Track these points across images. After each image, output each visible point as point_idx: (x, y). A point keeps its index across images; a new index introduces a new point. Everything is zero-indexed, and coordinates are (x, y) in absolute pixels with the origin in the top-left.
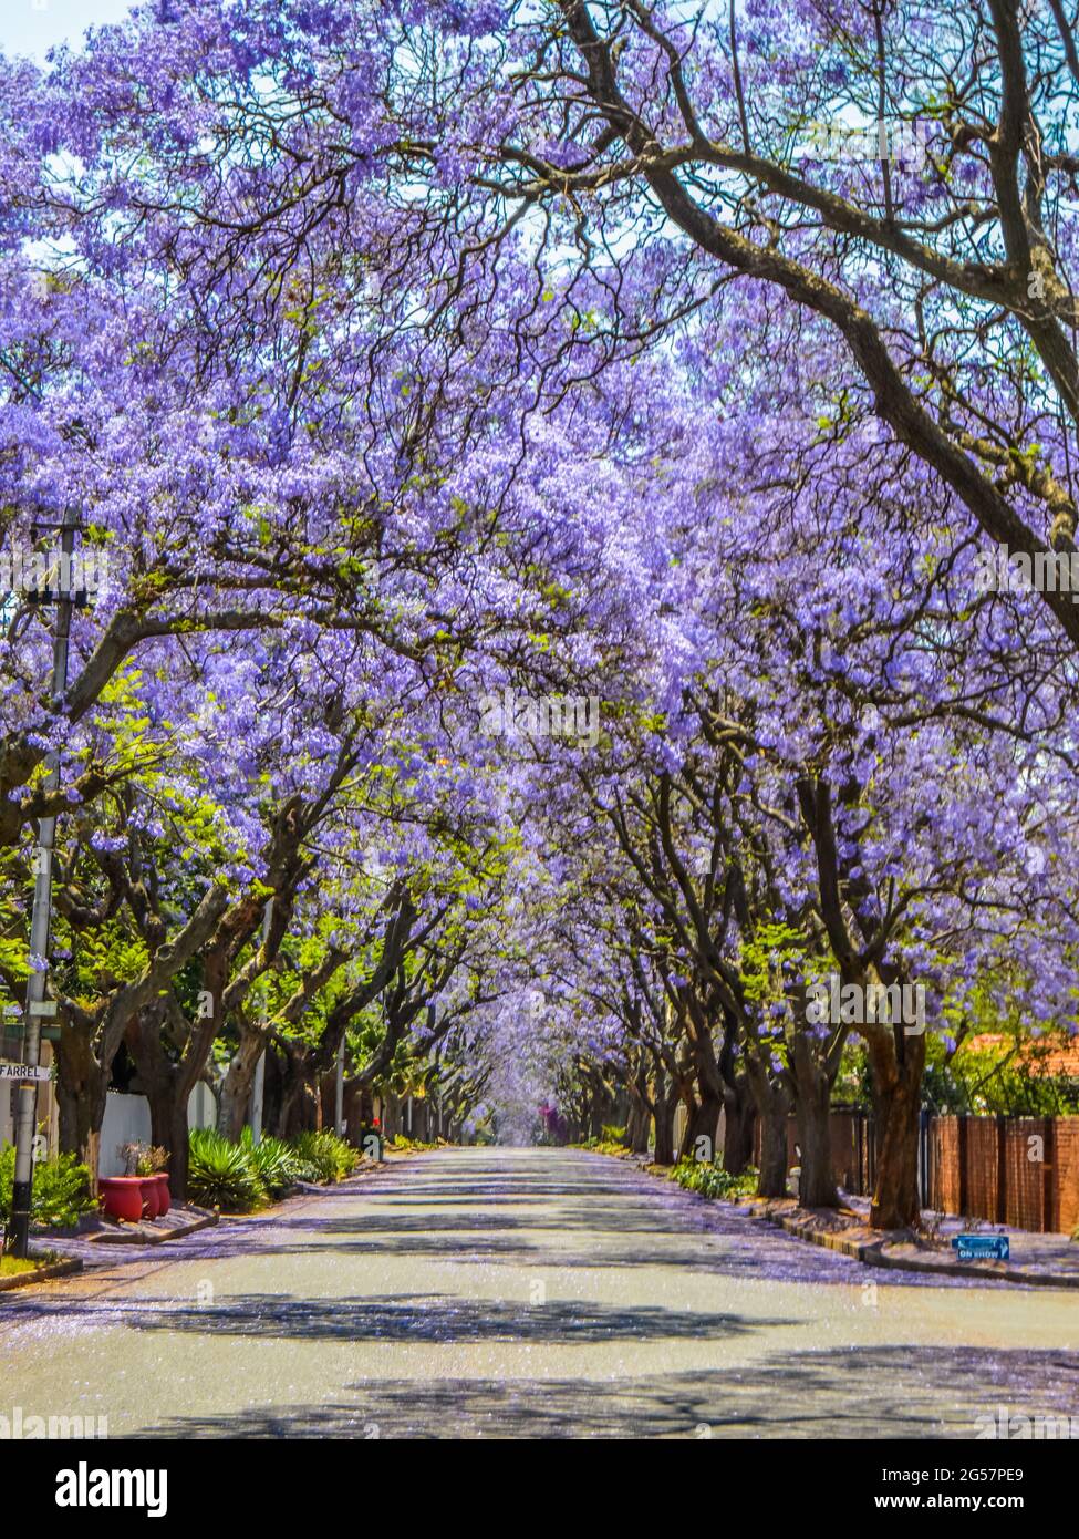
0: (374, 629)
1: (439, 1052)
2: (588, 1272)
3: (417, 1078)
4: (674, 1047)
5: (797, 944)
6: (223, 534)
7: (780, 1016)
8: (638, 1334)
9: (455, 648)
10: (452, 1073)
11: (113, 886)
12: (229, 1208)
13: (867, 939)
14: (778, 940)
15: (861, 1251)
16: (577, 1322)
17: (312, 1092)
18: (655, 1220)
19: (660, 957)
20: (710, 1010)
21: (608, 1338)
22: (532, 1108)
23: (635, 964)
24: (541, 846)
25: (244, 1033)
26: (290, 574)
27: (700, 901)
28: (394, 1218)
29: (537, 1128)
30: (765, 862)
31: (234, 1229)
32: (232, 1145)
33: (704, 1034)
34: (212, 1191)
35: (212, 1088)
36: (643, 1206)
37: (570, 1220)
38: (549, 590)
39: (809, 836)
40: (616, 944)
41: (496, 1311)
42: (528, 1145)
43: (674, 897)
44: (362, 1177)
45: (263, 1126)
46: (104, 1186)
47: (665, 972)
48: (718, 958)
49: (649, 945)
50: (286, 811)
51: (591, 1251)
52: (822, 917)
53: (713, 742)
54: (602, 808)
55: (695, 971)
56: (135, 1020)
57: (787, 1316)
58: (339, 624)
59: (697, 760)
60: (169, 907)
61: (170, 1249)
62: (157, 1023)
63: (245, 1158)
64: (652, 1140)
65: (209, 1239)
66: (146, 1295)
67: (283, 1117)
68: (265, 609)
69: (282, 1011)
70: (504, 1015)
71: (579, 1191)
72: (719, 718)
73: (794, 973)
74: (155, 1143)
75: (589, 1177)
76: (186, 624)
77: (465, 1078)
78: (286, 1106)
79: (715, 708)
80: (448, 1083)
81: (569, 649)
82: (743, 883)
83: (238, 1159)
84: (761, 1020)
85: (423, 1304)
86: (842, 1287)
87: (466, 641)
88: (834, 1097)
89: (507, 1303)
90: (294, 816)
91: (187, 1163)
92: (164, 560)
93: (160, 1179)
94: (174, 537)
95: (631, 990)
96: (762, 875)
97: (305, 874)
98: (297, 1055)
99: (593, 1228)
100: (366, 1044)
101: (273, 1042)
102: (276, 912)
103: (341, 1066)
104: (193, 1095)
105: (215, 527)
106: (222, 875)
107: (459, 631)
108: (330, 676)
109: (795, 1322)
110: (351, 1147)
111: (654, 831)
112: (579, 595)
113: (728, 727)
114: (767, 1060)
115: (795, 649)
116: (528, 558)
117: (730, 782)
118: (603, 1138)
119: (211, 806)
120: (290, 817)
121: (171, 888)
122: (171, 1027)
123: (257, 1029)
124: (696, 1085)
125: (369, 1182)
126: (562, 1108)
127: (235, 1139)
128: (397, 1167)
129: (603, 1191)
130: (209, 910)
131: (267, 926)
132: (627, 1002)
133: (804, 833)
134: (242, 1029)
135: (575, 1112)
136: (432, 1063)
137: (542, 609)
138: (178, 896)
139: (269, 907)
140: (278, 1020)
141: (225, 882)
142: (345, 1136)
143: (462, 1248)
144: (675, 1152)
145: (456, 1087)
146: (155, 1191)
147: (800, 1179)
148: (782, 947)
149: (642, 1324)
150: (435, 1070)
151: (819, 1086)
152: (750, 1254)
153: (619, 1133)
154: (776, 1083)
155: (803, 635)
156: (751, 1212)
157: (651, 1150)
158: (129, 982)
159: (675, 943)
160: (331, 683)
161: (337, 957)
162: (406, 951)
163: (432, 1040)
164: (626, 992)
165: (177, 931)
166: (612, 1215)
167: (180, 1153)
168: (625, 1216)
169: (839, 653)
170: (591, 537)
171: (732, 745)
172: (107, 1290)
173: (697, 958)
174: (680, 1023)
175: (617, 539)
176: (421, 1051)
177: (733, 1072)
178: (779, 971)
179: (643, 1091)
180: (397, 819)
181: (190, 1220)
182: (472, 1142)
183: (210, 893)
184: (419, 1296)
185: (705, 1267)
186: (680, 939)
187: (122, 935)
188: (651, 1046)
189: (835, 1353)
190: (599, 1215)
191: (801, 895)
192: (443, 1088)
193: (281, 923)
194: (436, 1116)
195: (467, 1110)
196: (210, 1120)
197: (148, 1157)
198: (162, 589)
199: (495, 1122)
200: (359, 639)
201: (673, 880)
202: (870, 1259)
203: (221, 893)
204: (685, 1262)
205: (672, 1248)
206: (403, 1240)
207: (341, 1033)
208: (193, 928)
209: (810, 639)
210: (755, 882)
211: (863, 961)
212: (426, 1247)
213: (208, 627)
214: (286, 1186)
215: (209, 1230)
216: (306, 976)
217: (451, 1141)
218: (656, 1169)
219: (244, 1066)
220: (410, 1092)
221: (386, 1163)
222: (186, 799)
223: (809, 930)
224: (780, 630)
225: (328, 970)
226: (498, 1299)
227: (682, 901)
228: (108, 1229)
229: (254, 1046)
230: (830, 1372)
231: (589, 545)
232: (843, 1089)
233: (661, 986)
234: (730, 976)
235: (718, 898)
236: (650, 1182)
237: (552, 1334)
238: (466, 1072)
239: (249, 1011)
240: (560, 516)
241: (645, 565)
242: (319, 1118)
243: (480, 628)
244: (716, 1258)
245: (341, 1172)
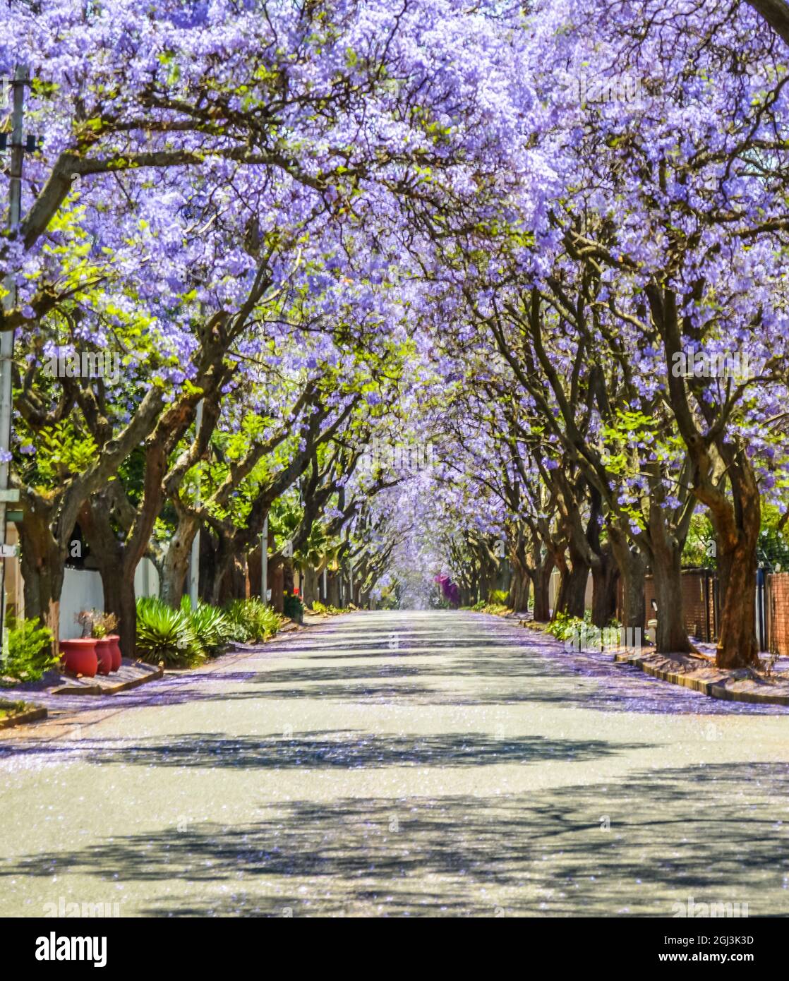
0: (284, 164)
1: (348, 530)
2: (477, 709)
3: (330, 553)
4: (549, 519)
5: (650, 428)
6: (151, 85)
7: (637, 488)
8: (519, 758)
9: (353, 179)
10: (361, 548)
11: (67, 393)
12: (171, 664)
13: (710, 424)
14: (635, 426)
15: (709, 687)
16: (468, 750)
17: (243, 567)
18: (535, 666)
19: (533, 444)
20: (579, 489)
21: (492, 762)
22: (429, 577)
23: (514, 451)
24: (431, 351)
25: (181, 516)
26: (209, 117)
27: (568, 395)
28: (313, 669)
29: (434, 594)
30: (621, 360)
31: (176, 681)
32: (173, 610)
33: (573, 509)
34: (157, 650)
35: (155, 563)
36: (523, 656)
37: (461, 667)
38: (431, 128)
39: (659, 337)
40: (497, 435)
41: (399, 742)
42: (426, 609)
43: (546, 393)
44: (285, 637)
45: (200, 595)
46: (64, 647)
47: (539, 457)
48: (584, 443)
49: (524, 434)
50: (213, 323)
51: (480, 692)
52: (671, 405)
53: (575, 257)
54: (482, 317)
55: (565, 454)
56: (87, 506)
57: (647, 741)
58: (252, 161)
59: (562, 274)
60: (115, 410)
61: (122, 699)
62: (106, 509)
63: (184, 621)
64: (531, 601)
65: (155, 689)
66: (101, 735)
67: (216, 586)
68: (188, 149)
69: (214, 496)
70: (403, 499)
71: (469, 645)
72: (579, 237)
73: (648, 453)
74: (107, 610)
75: (478, 633)
76: (121, 163)
77: (372, 552)
78: (219, 578)
79: (578, 230)
80: (357, 558)
81: (449, 178)
82: (604, 379)
83: (178, 622)
84: (621, 494)
85: (336, 738)
86: (693, 716)
87: (360, 172)
88: (685, 561)
89: (409, 735)
90: (220, 328)
91: (135, 627)
92: (99, 108)
93: (112, 641)
94: (110, 88)
95: (510, 473)
96: (620, 371)
97: (229, 379)
98: (227, 534)
99: (481, 674)
100: (287, 524)
101: (206, 524)
102: (206, 412)
103: (265, 543)
104: (139, 568)
105: (143, 79)
106: (157, 377)
107: (355, 165)
108: (245, 205)
109: (653, 746)
110: (274, 612)
111: (527, 336)
112: (457, 132)
113: (588, 245)
114: (626, 526)
115: (644, 175)
116: (412, 101)
117: (591, 293)
118: (489, 601)
119: (147, 319)
120: (215, 330)
121: (117, 394)
122: (119, 512)
123: (192, 513)
124: (567, 553)
125: (290, 641)
126: (455, 576)
127: (176, 606)
128: (315, 629)
129: (489, 644)
130: (147, 408)
131: (198, 423)
132: (507, 483)
133: (655, 334)
134: (179, 512)
135: (465, 580)
136: (343, 539)
137: (426, 145)
138: (122, 400)
139: (200, 407)
140: (210, 503)
141: (161, 384)
142: (270, 603)
143: (371, 692)
144: (551, 611)
145: (363, 561)
146: (107, 650)
147: (657, 629)
148: (637, 431)
149: (523, 750)
150: (346, 546)
151: (671, 549)
152: (615, 692)
153: (503, 595)
154: (635, 549)
155: (650, 164)
156: (616, 658)
157: (531, 610)
158: (82, 473)
159: (547, 432)
160: (246, 210)
161: (259, 449)
162: (318, 443)
163: (342, 521)
164: (506, 475)
165: (121, 429)
166: (498, 663)
167: (129, 619)
168: (508, 664)
169: (682, 180)
170: (466, 81)
171: (591, 260)
172: (67, 732)
173: (566, 444)
174: (553, 501)
175: (489, 83)
176: (334, 529)
177: (599, 541)
178: (636, 453)
179: (523, 560)
180: (307, 329)
181: (139, 674)
182: (379, 607)
183: (148, 395)
184: (333, 731)
185: (575, 703)
186: (551, 428)
187: (76, 435)
188: (528, 521)
189: (686, 770)
190: (486, 663)
191: (653, 386)
192: (353, 561)
193: (211, 420)
194: (348, 586)
195: (374, 580)
196: (154, 590)
197: (101, 622)
198: (99, 132)
199: (397, 589)
200: (270, 172)
201: (545, 379)
202: (716, 693)
203: (158, 393)
204: (558, 700)
205: (547, 689)
206: (319, 686)
207: (264, 515)
208: (134, 426)
209: (656, 169)
210: (614, 379)
211: (707, 441)
212: (339, 691)
213: (140, 165)
214: (220, 646)
215: (155, 683)
216: (233, 466)
217: (361, 607)
218: (535, 624)
219: (182, 544)
220: (325, 566)
221: (305, 625)
222: (124, 313)
223: (660, 419)
224: (630, 160)
225: (252, 460)
226: (402, 733)
227: (552, 397)
228: (70, 683)
229: (190, 527)
230: (684, 785)
231: (464, 89)
232: (691, 553)
233: (536, 470)
234: (594, 458)
235: (582, 392)
236: (531, 636)
237: (446, 759)
238: (372, 548)
239: (186, 497)
240: (438, 65)
241: (514, 105)
242: (248, 588)
243: (372, 162)
244: (586, 696)
245: (267, 634)
